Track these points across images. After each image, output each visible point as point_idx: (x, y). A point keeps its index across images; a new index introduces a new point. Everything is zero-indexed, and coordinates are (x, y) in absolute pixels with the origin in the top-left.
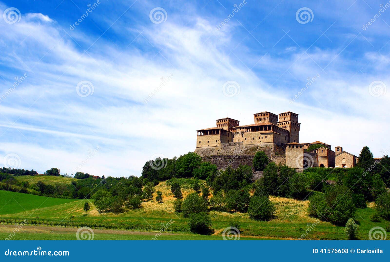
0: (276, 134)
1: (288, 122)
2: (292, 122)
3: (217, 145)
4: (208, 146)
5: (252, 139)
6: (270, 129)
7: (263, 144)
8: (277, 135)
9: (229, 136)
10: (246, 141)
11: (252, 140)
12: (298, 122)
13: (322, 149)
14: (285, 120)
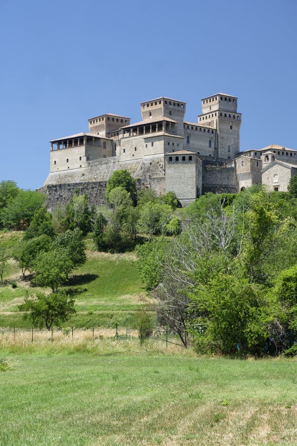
0: (170, 138)
1: (214, 114)
2: (221, 114)
3: (81, 166)
4: (67, 169)
5: (134, 150)
6: (160, 129)
7: (147, 157)
8: (173, 139)
9: (105, 147)
10: (124, 154)
11: (134, 152)
12: (237, 112)
13: (242, 159)
14: (210, 109)
